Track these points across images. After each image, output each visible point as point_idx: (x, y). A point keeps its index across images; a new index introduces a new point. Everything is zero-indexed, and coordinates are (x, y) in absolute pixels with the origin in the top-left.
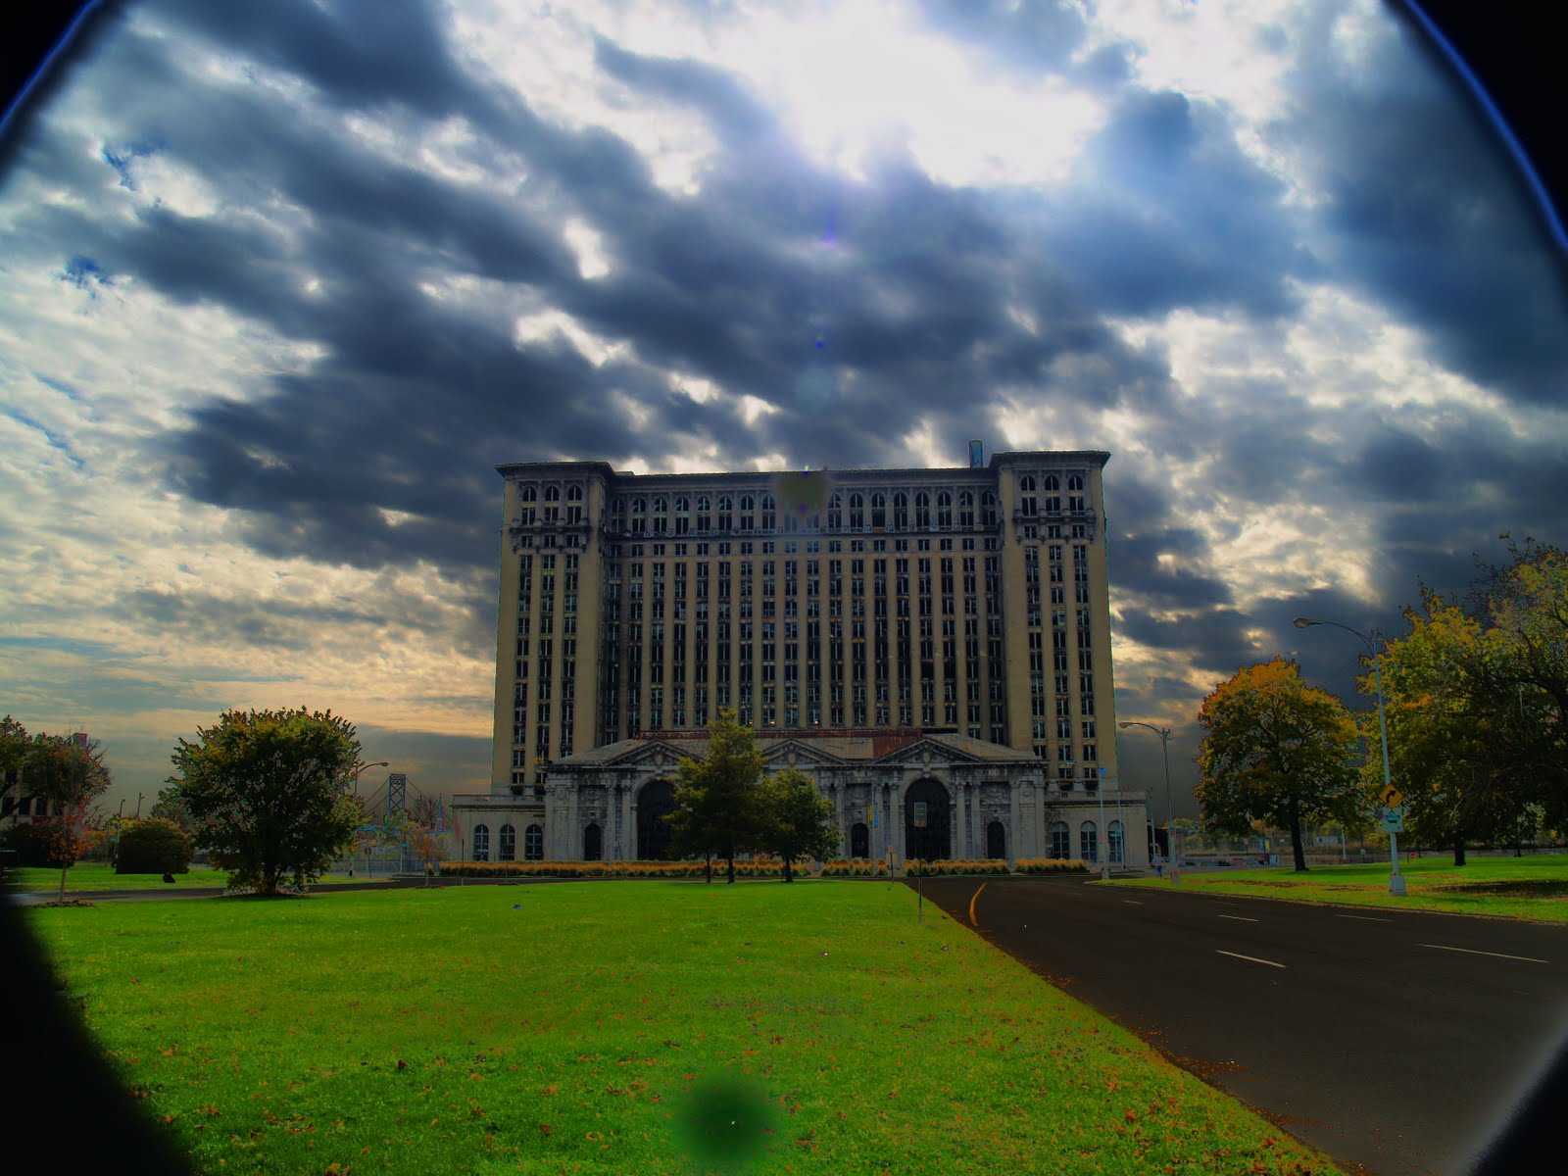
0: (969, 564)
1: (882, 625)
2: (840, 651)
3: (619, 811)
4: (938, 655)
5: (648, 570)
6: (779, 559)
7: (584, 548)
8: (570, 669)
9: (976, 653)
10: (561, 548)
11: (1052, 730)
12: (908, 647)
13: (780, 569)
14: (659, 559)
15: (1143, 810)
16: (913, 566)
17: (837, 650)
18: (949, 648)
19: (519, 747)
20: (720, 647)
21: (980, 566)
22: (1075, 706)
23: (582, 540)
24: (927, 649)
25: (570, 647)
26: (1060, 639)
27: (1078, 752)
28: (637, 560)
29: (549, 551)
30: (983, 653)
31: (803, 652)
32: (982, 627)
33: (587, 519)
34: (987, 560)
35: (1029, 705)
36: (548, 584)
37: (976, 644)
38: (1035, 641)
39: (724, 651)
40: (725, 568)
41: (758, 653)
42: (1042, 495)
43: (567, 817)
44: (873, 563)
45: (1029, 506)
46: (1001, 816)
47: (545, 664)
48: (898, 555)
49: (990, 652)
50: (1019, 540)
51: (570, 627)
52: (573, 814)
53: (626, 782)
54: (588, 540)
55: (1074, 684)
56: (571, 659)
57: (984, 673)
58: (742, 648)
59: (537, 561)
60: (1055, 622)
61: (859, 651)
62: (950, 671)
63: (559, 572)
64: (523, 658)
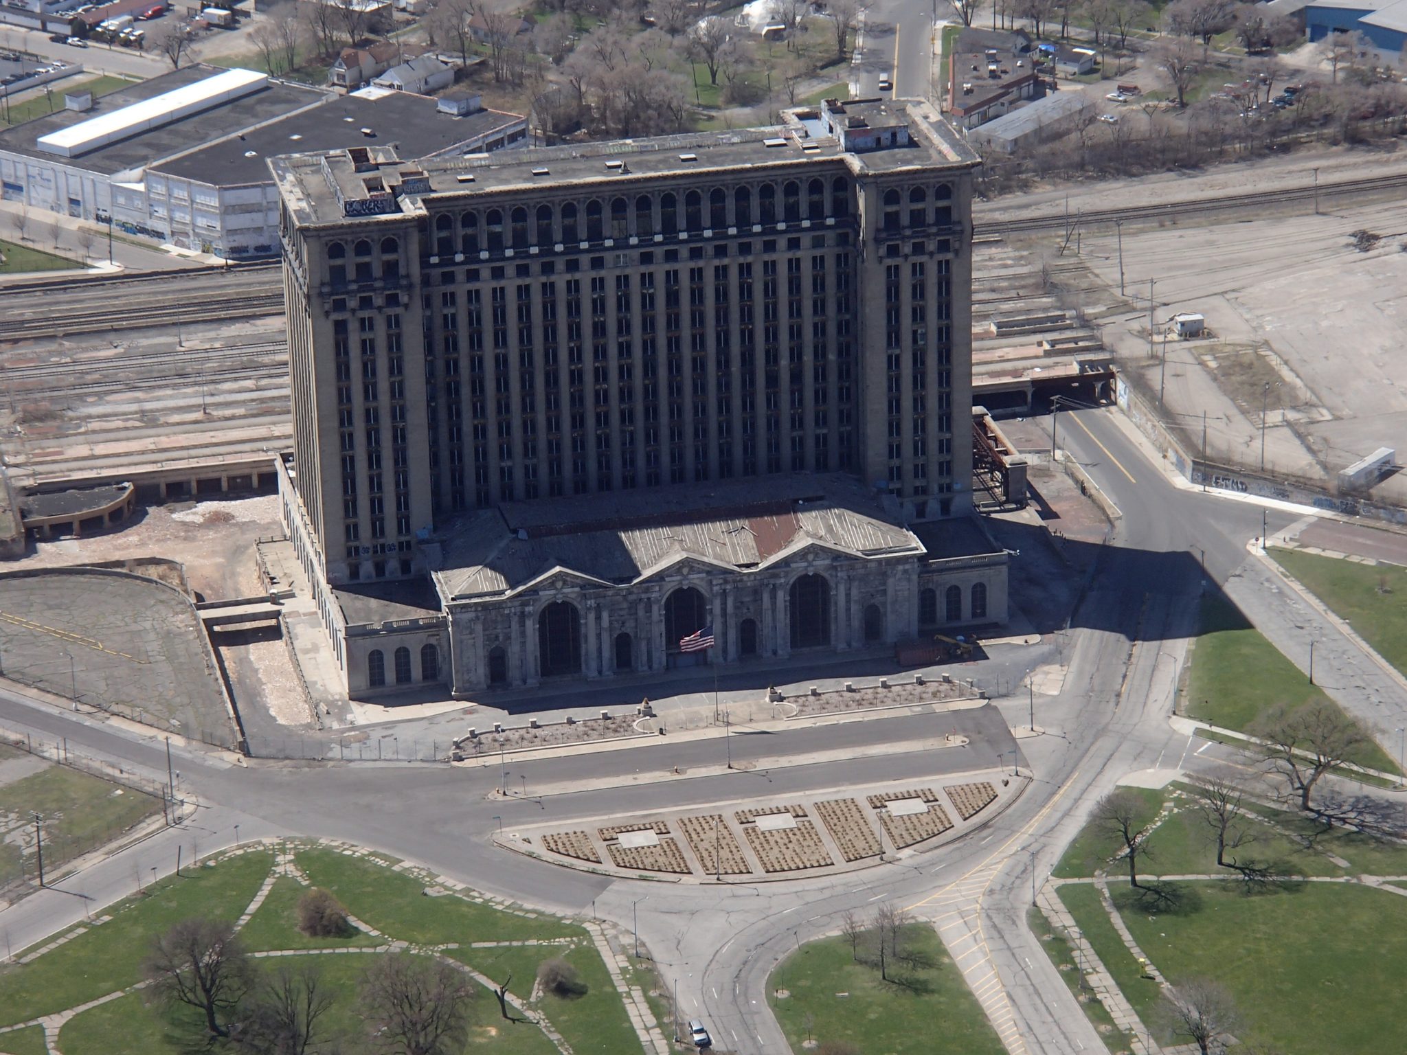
0: (818, 262)
1: (723, 339)
2: (679, 369)
3: (523, 634)
4: (784, 362)
5: (462, 299)
6: (609, 276)
7: (406, 306)
8: (400, 437)
9: (824, 355)
10: (380, 309)
11: (908, 449)
12: (752, 356)
13: (611, 285)
14: (473, 286)
15: (1004, 569)
16: (758, 270)
17: (674, 367)
18: (796, 354)
19: (351, 521)
20: (547, 375)
21: (830, 264)
22: (932, 425)
23: (404, 299)
24: (772, 357)
25: (399, 413)
26: (919, 359)
27: (933, 469)
28: (449, 288)
29: (366, 314)
30: (832, 357)
31: (638, 372)
32: (832, 329)
33: (408, 276)
34: (838, 257)
35: (885, 428)
36: (368, 347)
37: (824, 347)
38: (893, 362)
39: (552, 379)
40: (548, 289)
41: (589, 377)
42: (905, 209)
43: (474, 645)
44: (713, 269)
45: (892, 221)
46: (878, 600)
47: (372, 435)
48: (741, 260)
49: (840, 354)
50: (880, 259)
51: (397, 392)
52: (480, 641)
53: (529, 609)
54: (410, 298)
55: (932, 403)
56: (401, 425)
57: (833, 377)
58: (572, 373)
59: (353, 326)
60: (915, 341)
61: (699, 365)
62: (797, 377)
63: (380, 335)
64: (346, 430)
